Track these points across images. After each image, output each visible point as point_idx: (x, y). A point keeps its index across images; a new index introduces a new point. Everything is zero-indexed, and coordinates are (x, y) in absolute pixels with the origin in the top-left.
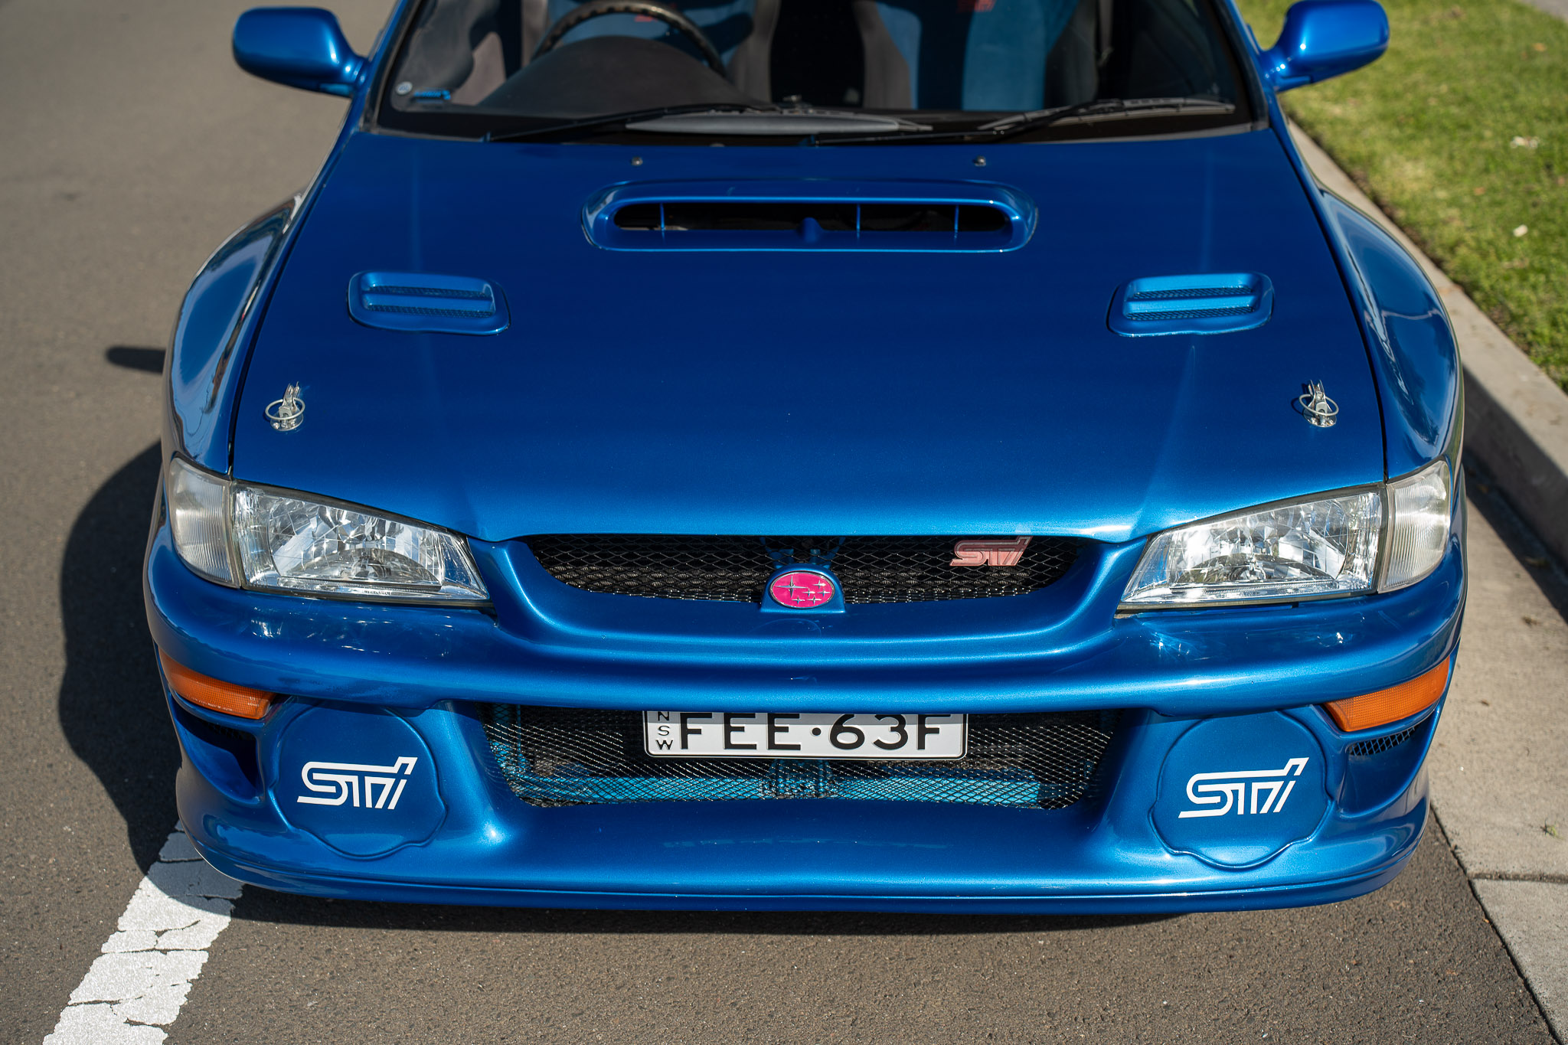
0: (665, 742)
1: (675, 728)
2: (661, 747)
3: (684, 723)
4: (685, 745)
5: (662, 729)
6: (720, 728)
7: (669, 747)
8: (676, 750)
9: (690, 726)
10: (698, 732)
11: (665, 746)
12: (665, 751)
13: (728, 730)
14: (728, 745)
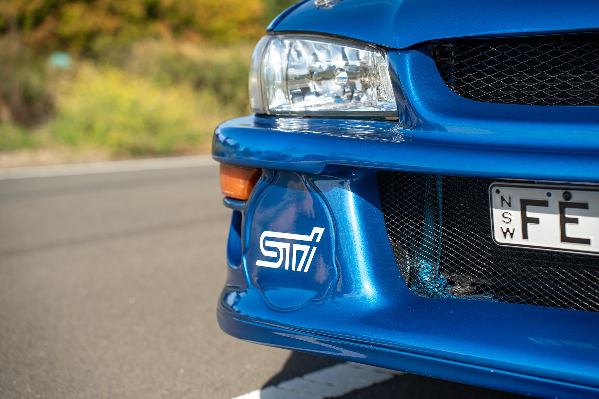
0: (508, 230)
1: (516, 216)
2: (505, 234)
3: (523, 211)
4: (525, 236)
5: (505, 215)
6: (557, 218)
7: (512, 235)
8: (518, 240)
9: (529, 215)
10: (536, 221)
11: (508, 234)
12: (508, 240)
13: (564, 221)
14: (564, 239)
